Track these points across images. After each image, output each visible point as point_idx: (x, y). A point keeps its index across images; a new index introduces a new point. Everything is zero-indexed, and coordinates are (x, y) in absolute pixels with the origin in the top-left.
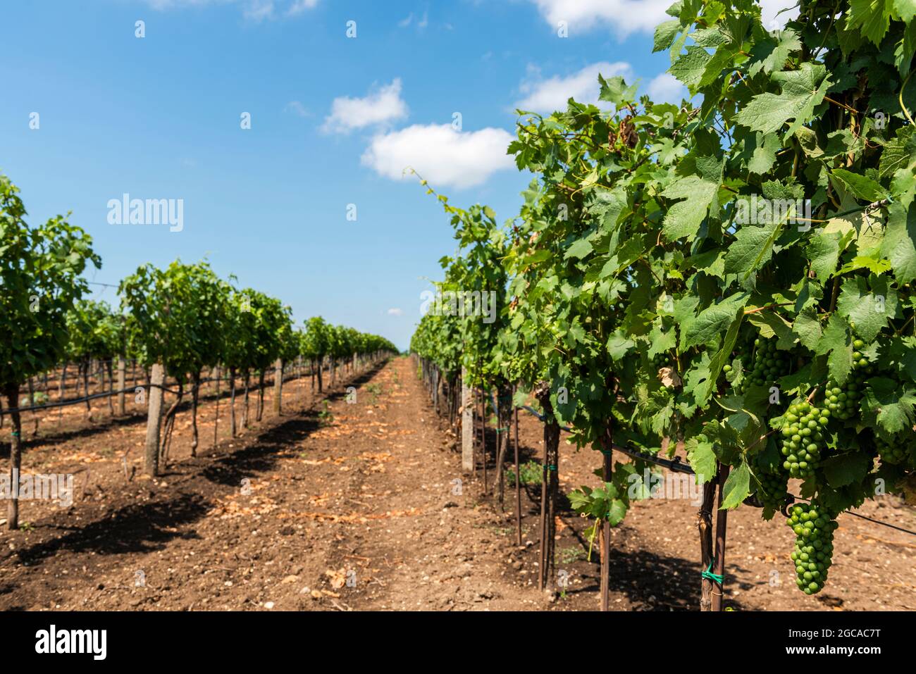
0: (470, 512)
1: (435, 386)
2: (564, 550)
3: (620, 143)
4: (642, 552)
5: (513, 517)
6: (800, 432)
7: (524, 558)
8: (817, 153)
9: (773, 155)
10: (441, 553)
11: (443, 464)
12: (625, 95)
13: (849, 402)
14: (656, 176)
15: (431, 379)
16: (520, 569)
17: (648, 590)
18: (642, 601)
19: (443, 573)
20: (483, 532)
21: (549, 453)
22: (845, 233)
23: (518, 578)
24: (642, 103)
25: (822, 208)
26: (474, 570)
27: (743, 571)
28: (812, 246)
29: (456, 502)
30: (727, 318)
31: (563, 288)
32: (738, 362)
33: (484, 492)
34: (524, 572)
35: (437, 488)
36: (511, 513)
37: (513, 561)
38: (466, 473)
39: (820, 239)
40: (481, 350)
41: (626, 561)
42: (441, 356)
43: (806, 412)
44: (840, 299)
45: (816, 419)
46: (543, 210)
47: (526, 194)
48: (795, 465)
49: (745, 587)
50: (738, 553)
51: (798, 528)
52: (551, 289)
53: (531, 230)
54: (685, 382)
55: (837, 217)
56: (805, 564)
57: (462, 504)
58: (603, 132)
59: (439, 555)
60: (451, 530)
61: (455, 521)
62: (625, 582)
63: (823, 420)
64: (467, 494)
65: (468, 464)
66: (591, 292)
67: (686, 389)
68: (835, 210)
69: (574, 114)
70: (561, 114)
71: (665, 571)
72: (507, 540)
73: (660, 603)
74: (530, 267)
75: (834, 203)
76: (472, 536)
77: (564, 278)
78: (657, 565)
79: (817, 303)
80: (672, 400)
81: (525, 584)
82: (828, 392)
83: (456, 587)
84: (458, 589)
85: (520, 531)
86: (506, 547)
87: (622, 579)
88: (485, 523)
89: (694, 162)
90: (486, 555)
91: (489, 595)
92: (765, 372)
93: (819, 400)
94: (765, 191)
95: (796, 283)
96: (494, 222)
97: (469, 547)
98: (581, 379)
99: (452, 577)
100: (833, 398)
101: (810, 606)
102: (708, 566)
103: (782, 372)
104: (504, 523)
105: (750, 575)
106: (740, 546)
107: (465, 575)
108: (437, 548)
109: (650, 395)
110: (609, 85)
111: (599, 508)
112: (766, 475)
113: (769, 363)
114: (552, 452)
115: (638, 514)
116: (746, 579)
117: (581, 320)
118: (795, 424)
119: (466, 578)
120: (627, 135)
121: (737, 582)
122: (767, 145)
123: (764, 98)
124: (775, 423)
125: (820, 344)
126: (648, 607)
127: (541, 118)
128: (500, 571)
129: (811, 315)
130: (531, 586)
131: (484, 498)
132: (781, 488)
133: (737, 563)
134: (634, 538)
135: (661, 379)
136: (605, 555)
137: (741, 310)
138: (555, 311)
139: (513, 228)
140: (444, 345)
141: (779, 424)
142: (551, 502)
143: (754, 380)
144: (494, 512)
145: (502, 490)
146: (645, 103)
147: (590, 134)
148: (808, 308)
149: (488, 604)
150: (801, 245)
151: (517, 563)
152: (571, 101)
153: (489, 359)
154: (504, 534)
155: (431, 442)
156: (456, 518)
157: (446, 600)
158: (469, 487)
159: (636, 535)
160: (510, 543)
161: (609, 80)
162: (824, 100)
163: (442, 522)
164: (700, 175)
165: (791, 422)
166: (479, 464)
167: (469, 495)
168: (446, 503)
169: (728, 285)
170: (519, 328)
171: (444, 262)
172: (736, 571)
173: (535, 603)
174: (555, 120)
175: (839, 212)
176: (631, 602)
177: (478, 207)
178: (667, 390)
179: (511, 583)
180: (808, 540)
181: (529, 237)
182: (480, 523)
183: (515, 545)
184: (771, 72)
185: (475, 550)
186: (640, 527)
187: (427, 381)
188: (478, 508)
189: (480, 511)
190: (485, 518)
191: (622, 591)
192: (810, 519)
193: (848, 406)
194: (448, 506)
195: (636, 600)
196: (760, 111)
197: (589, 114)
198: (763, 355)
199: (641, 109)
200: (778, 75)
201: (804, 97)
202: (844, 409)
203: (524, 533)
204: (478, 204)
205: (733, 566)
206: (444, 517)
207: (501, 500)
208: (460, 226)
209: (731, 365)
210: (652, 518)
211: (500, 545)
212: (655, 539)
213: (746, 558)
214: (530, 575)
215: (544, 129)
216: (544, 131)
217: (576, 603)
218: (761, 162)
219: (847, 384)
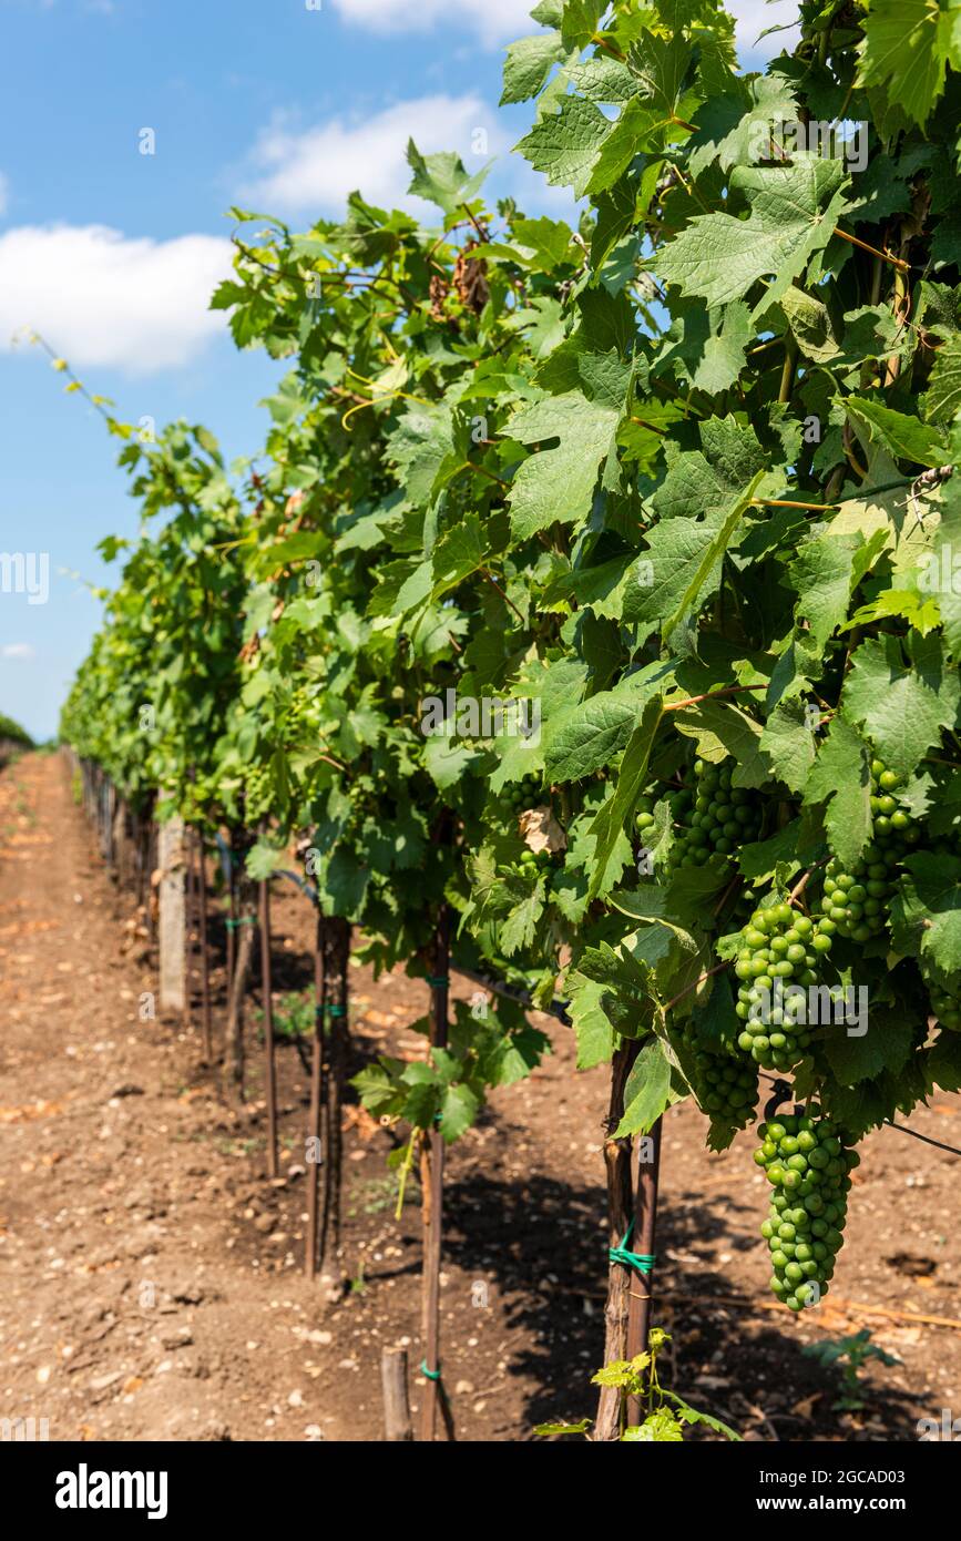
0: (170, 1106)
1: (108, 819)
2: (370, 1183)
3: (454, 302)
4: (535, 1179)
5: (262, 1113)
6: (771, 969)
7: (282, 1206)
8: (827, 352)
9: (740, 352)
10: (96, 1202)
11: (117, 997)
12: (462, 195)
13: (870, 904)
14: (519, 384)
15: (100, 804)
16: (271, 1231)
17: (542, 1262)
18: (525, 1289)
19: (98, 1250)
20: (194, 1151)
21: (328, 980)
22: (869, 534)
23: (265, 1251)
24: (502, 215)
25: (835, 476)
26: (167, 1241)
27: (740, 1209)
28: (802, 563)
29: (139, 1084)
30: (630, 719)
31: (341, 622)
32: (664, 808)
33: (205, 1058)
34: (278, 1237)
35: (99, 1053)
36: (261, 1104)
37: (257, 1214)
38: (168, 1015)
39: (820, 547)
40: (191, 747)
41: (500, 1201)
42: (115, 756)
43: (784, 926)
44: (848, 685)
45: (805, 941)
46: (312, 443)
47: (272, 404)
48: (760, 1041)
49: (743, 1245)
50: (735, 1170)
51: (776, 1170)
52: (315, 622)
53: (284, 484)
54: (570, 842)
55: (859, 496)
56: (789, 1247)
57: (153, 1087)
58: (424, 272)
59: (92, 1209)
60: (122, 1148)
61: (135, 1128)
62: (494, 1247)
63: (821, 941)
64: (166, 1064)
65: (175, 997)
66: (392, 634)
67: (571, 860)
68: (858, 482)
69: (361, 229)
70: (332, 228)
71: (583, 1218)
72: (246, 1166)
73: (566, 1291)
74: (287, 567)
75: (855, 466)
76: (170, 1160)
77: (346, 598)
78: (565, 1205)
79: (809, 688)
80: (541, 884)
81: (278, 1264)
82: (829, 883)
83: (123, 1282)
84: (128, 1286)
85: (276, 1143)
86: (241, 1182)
87: (491, 1241)
88: (201, 1129)
89: (575, 362)
90: (196, 1204)
91: (194, 1295)
92: (714, 833)
93: (811, 901)
94: (706, 440)
95: (780, 638)
96: (218, 461)
97: (159, 1186)
98: (377, 823)
99: (116, 1258)
100: (839, 895)
101: (870, 1277)
102: (621, 1235)
103: (748, 832)
104: (244, 1127)
105: (755, 1217)
106: (740, 1156)
107: (144, 1253)
108: (91, 1192)
109: (498, 873)
110: (429, 171)
111: (419, 1105)
112: (711, 1057)
113: (720, 812)
114: (333, 976)
115: (535, 1094)
116: (746, 1228)
117: (378, 694)
118: (762, 952)
119: (147, 1260)
120: (468, 285)
121: (729, 1235)
122: (728, 330)
123: (712, 223)
124: (726, 947)
125: (810, 780)
126: (537, 1302)
127: (286, 230)
128: (225, 1238)
129: (795, 715)
130: (292, 1268)
131: (203, 1072)
132: (743, 1082)
133: (732, 1191)
134: (523, 1147)
135: (525, 836)
136: (433, 1205)
137: (657, 701)
138: (325, 673)
139: (249, 477)
140: (120, 731)
141: (734, 949)
142: (333, 1086)
143: (691, 850)
144: (223, 1104)
145: (242, 1055)
146: (507, 214)
147: (397, 277)
148: (790, 700)
149: (189, 1317)
150: (781, 557)
151: (265, 1220)
152: (355, 199)
153: (210, 768)
154: (242, 1153)
155: (95, 947)
156: (138, 1121)
157: (98, 1311)
158: (171, 1049)
159: (528, 1142)
160: (252, 1174)
161: (431, 159)
162: (835, 237)
163: (106, 1132)
164: (590, 393)
165: (755, 948)
166: (198, 994)
167: (172, 1067)
168: (118, 1087)
169: (641, 642)
170: (260, 704)
171: (110, 548)
172: (728, 1210)
173: (297, 1307)
174: (320, 238)
175: (864, 488)
176: (502, 1293)
177: (183, 427)
178: (536, 859)
179: (248, 1264)
180: (795, 1196)
181: (287, 498)
182: (191, 1128)
183: (263, 1177)
184: (731, 167)
185: (173, 1193)
186: (539, 1122)
187: (93, 809)
188: (188, 1094)
189: (192, 1102)
190: (202, 1118)
191: (486, 1269)
192: (799, 1151)
193: (868, 912)
194: (122, 1094)
195: (511, 1289)
196: (702, 252)
197: (394, 231)
198: (710, 796)
199: (498, 226)
200: (744, 175)
201: (795, 229)
202: (861, 920)
203: (286, 1147)
204: (184, 419)
205: (722, 1199)
206: (110, 1119)
207: (239, 1076)
208: (143, 468)
209: (651, 813)
210: (563, 1101)
211: (230, 1180)
212: (567, 1147)
213: (750, 1181)
214: (291, 1244)
215: (293, 258)
216: (295, 263)
217: (386, 1301)
218: (718, 370)
219: (865, 864)
